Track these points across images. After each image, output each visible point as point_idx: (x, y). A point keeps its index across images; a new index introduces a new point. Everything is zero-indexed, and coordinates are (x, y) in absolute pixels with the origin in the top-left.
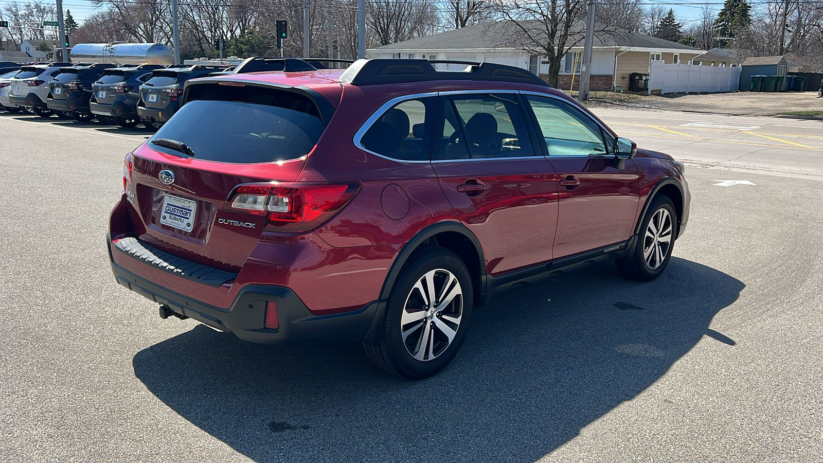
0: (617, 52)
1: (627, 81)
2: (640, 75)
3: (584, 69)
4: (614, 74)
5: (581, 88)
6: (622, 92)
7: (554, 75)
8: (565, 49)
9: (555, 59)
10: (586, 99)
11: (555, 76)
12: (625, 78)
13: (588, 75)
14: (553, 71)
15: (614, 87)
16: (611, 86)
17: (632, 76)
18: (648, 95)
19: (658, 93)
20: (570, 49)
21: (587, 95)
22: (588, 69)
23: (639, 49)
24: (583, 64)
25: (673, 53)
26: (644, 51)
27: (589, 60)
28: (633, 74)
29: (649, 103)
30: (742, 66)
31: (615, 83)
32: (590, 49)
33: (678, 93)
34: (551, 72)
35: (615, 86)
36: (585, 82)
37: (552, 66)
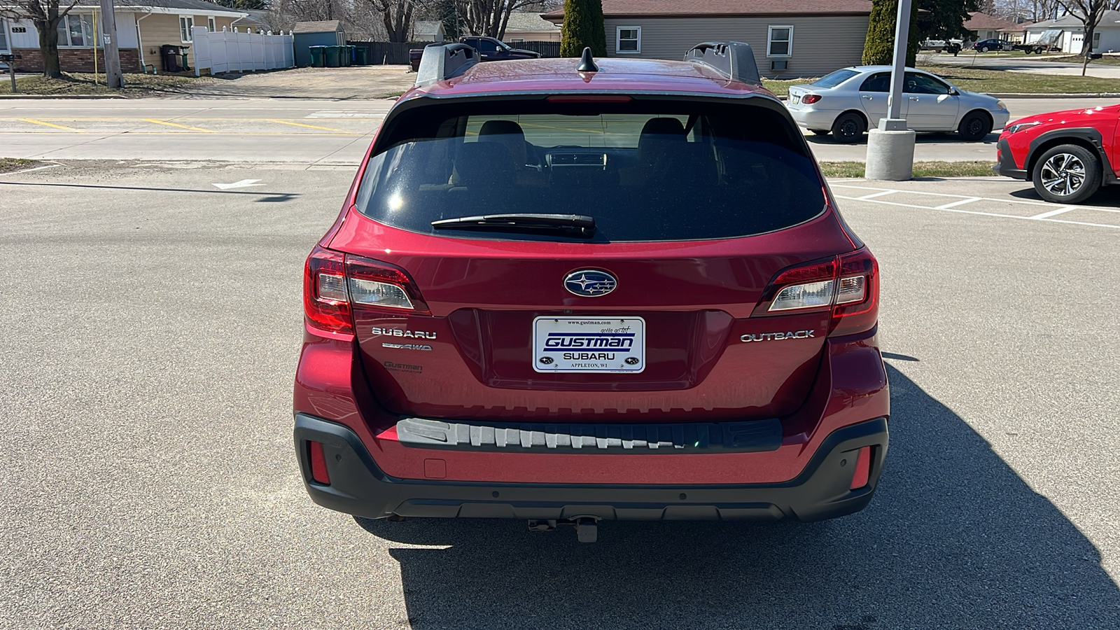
0: (138, 15)
1: (157, 57)
2: (176, 48)
3: (108, 40)
4: (139, 47)
5: (109, 69)
6: (155, 73)
7: (50, 50)
8: (62, 9)
9: (47, 25)
10: (120, 86)
11: (53, 52)
12: (155, 52)
13: (115, 48)
14: (48, 44)
16: (138, 64)
17: (164, 50)
18: (198, 77)
19: (207, 73)
20: (70, 9)
21: (120, 79)
22: (114, 39)
23: (175, 11)
24: (104, 32)
25: (207, 16)
26: (174, 13)
27: (113, 27)
28: (164, 46)
29: (197, 87)
30: (294, 34)
31: (143, 61)
32: (110, 9)
33: (232, 72)
34: (45, 46)
35: (144, 65)
36: (113, 60)
37: (45, 36)
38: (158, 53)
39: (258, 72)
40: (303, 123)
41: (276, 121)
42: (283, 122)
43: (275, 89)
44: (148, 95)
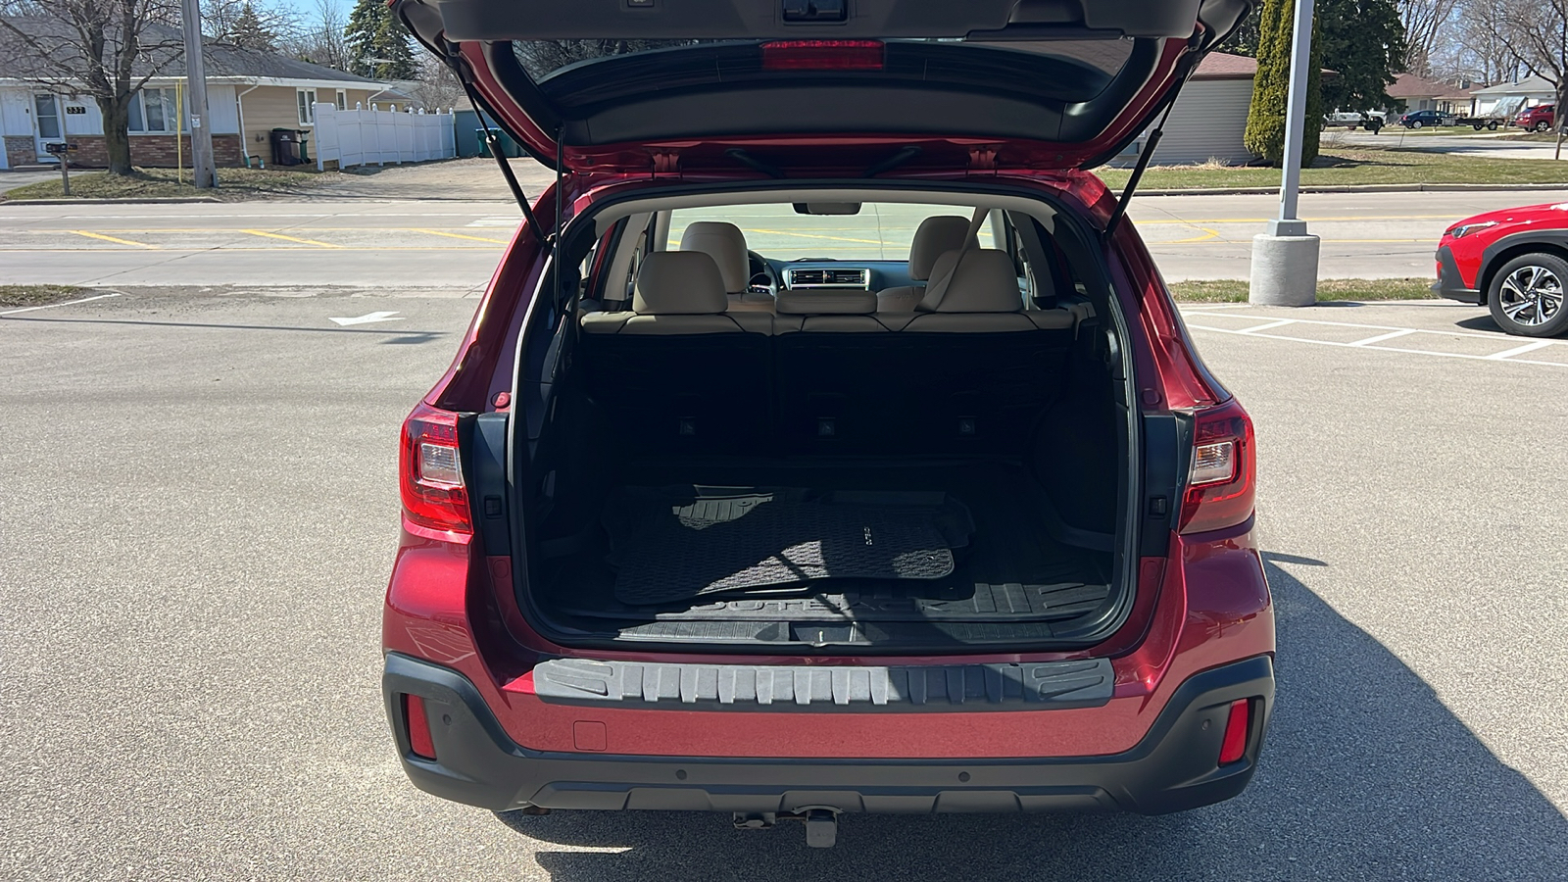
0: (239, 88)
1: (265, 145)
2: (291, 133)
3: (197, 123)
4: (241, 132)
5: (198, 162)
6: (263, 167)
7: (118, 137)
8: (135, 81)
9: (115, 103)
10: (212, 185)
11: (122, 140)
12: (262, 139)
13: (206, 134)
14: (114, 129)
15: (245, 158)
16: (238, 156)
17: (275, 136)
18: (320, 172)
19: (333, 166)
20: (146, 80)
21: (212, 176)
22: (204, 121)
23: (290, 82)
24: (192, 112)
25: (335, 89)
26: (288, 85)
27: (204, 105)
28: (274, 130)
29: (320, 186)
30: (455, 112)
31: (245, 150)
32: (201, 80)
33: (368, 165)
34: (112, 131)
35: (247, 156)
36: (204, 149)
37: (111, 118)
38: (266, 140)
39: (404, 164)
40: (463, 234)
41: (425, 231)
42: (433, 233)
43: (427, 188)
44: (252, 198)
